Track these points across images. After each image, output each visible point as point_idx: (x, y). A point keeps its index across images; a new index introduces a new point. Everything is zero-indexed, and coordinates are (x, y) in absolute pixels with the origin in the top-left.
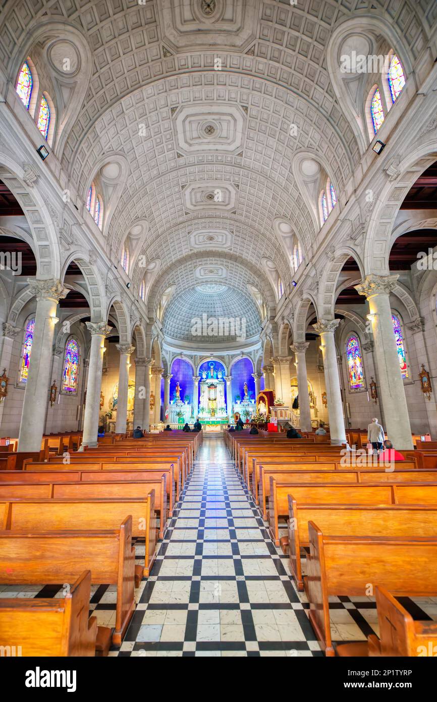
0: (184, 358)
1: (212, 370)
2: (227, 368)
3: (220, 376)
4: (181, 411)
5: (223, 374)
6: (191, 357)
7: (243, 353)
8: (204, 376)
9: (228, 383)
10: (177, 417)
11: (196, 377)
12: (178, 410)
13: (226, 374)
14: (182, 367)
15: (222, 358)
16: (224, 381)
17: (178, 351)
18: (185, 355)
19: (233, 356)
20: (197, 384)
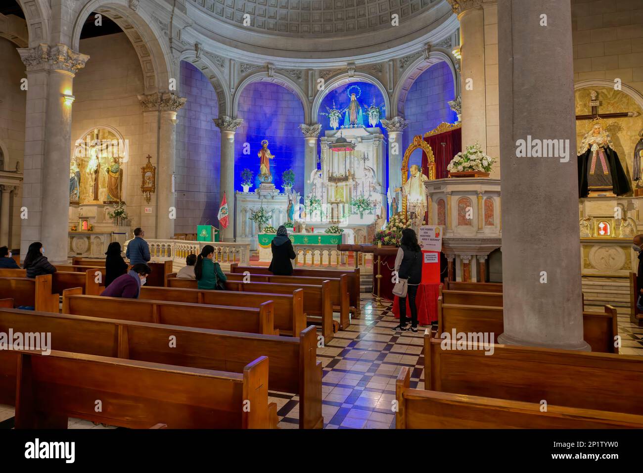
0: (278, 79)
1: (353, 105)
2: (390, 95)
3: (373, 121)
4: (262, 210)
5: (381, 115)
6: (297, 75)
7: (429, 48)
8: (334, 124)
9: (393, 136)
10: (255, 225)
11: (311, 124)
12: (257, 207)
13: (387, 114)
14: (284, 104)
15: (376, 70)
16: (384, 132)
17: (260, 59)
18: (280, 71)
19: (406, 61)
20: (312, 142)
